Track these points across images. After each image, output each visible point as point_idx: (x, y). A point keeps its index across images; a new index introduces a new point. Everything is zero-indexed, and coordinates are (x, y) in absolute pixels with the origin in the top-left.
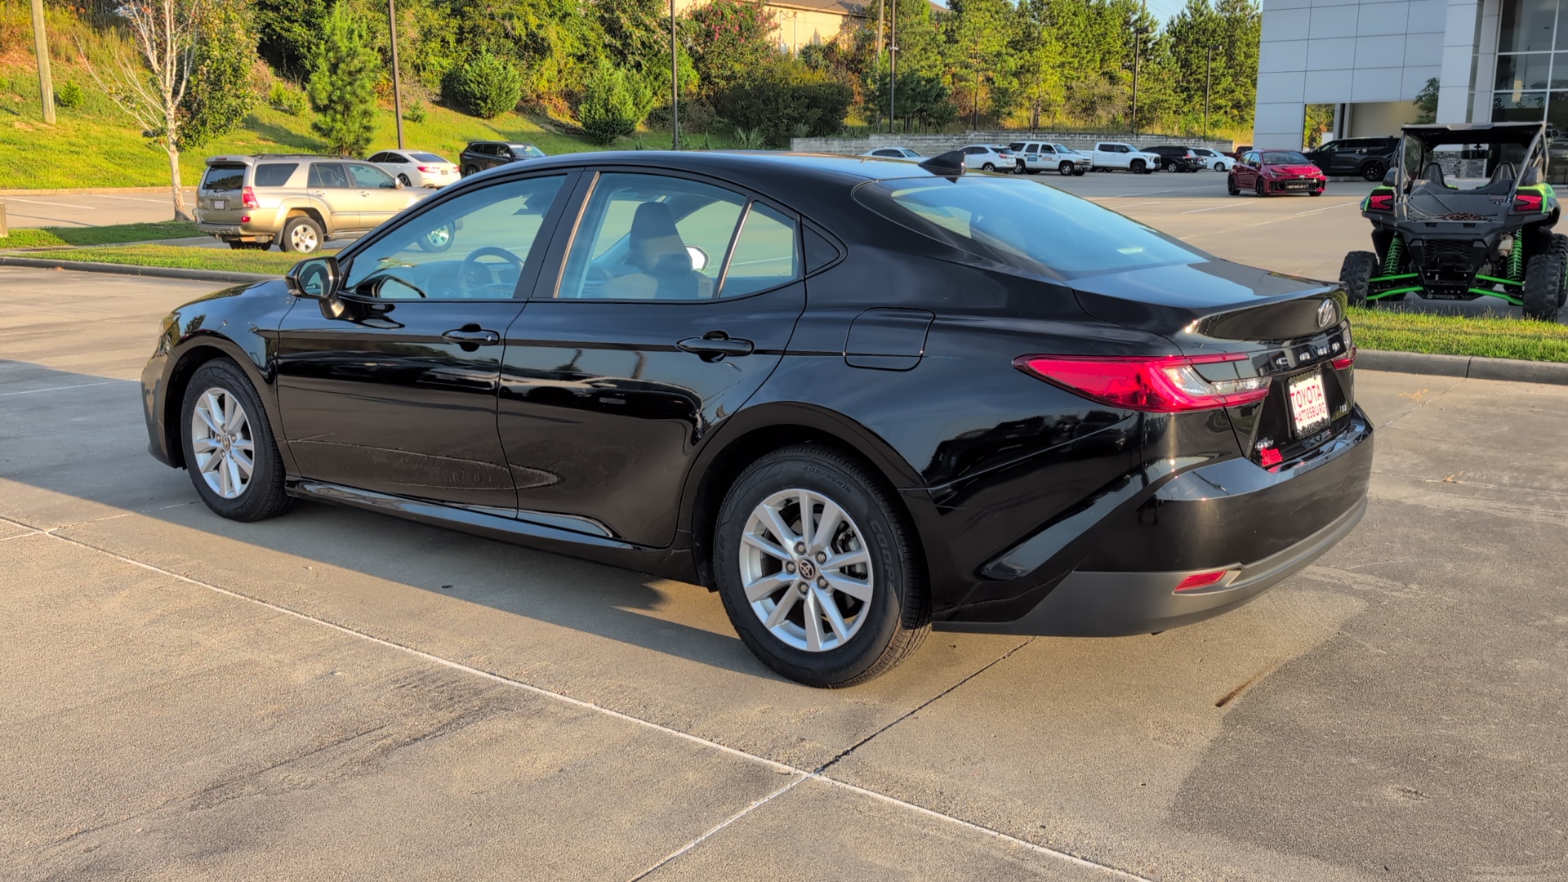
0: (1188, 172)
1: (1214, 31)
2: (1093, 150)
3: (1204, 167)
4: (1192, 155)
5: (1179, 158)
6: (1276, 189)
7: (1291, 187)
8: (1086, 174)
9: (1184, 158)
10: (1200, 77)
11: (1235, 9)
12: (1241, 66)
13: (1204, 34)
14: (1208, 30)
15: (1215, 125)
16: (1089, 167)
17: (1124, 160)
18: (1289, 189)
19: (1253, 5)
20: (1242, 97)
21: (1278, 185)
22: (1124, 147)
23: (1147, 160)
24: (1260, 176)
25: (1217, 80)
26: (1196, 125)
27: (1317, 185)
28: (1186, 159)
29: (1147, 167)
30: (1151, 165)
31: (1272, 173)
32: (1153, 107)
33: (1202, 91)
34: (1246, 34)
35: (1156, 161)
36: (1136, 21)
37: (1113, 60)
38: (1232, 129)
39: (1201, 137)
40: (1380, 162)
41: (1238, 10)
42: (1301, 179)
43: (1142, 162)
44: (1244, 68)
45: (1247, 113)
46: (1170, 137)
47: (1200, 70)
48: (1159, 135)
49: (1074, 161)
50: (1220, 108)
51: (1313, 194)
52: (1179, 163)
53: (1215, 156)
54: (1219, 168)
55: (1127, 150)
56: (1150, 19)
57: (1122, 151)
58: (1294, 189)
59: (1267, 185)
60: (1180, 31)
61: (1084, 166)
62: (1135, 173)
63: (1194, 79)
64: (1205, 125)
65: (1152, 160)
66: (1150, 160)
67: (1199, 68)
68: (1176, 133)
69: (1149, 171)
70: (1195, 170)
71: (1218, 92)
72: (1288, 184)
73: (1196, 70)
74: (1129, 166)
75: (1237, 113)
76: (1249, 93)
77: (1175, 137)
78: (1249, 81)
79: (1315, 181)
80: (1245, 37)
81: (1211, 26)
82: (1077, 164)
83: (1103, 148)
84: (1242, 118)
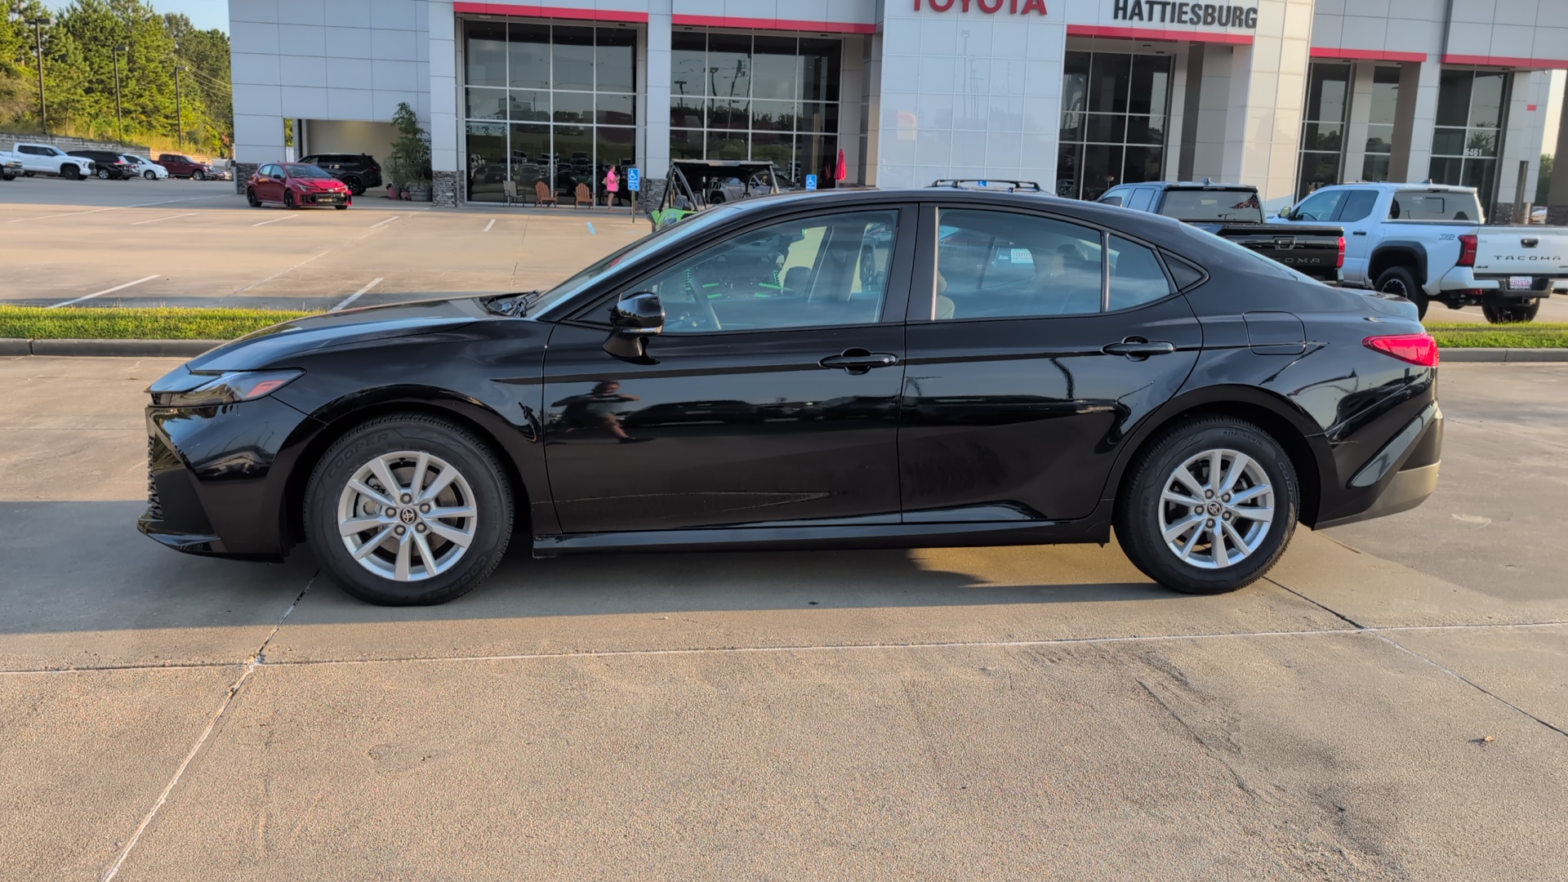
0: (120, 179)
1: (112, 30)
2: (12, 151)
3: (136, 175)
4: (123, 161)
5: (110, 164)
6: (308, 202)
7: (321, 200)
8: (17, 178)
9: (116, 164)
10: (103, 77)
11: (127, 9)
12: (144, 70)
13: (101, 32)
14: (106, 28)
15: (127, 129)
16: (22, 171)
17: (53, 164)
18: (320, 203)
19: (146, 7)
20: (148, 103)
21: (309, 198)
22: (50, 149)
23: (80, 166)
24: (288, 189)
25: (123, 82)
26: (110, 130)
27: (345, 199)
28: (119, 166)
29: (81, 173)
30: (85, 171)
31: (301, 186)
32: (64, 106)
33: (109, 93)
34: (143, 37)
35: (91, 166)
36: (26, 9)
37: (7, 50)
38: (142, 134)
39: (117, 143)
40: (357, 178)
41: (130, 10)
42: (330, 193)
43: (75, 167)
44: (146, 72)
45: (156, 119)
46: (87, 141)
47: (102, 71)
48: (74, 138)
49: (3, 164)
50: (130, 112)
51: (339, 208)
52: (111, 169)
53: (143, 163)
54: (149, 176)
55: (54, 154)
56: (42, 9)
57: (48, 154)
58: (324, 202)
59: (298, 198)
60: (73, 26)
61: (16, 170)
62: (67, 179)
63: (97, 79)
64: (120, 130)
65: (87, 165)
66: (84, 164)
67: (102, 68)
68: (92, 137)
69: (83, 177)
70: (127, 178)
71: (126, 96)
72: (320, 198)
73: (98, 70)
74: (59, 171)
75: (145, 119)
76: (155, 99)
77: (91, 141)
78: (154, 86)
79: (342, 195)
80: (144, 40)
81: (108, 24)
82: (6, 166)
83: (23, 149)
84: (149, 123)
